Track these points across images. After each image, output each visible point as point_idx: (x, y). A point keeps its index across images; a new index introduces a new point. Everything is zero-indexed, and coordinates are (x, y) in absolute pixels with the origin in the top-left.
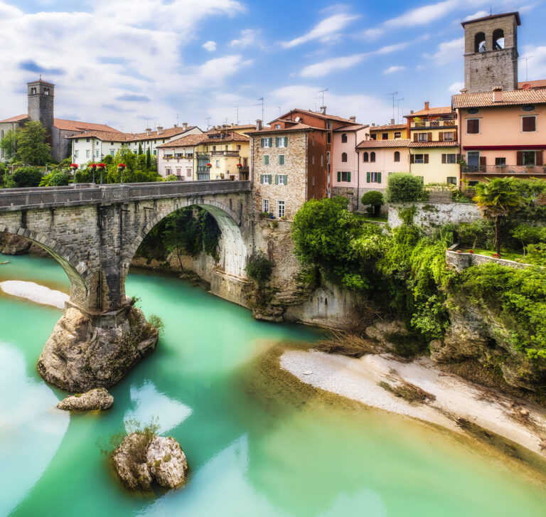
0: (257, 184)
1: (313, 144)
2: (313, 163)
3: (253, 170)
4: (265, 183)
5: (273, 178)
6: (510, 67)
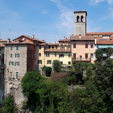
0: (8, 66)
1: (29, 50)
2: (29, 57)
3: (6, 60)
4: (11, 65)
5: (14, 63)
6: (84, 28)
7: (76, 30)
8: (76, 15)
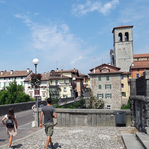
3: (93, 92)
5: (104, 95)
6: (132, 49)
7: (118, 53)
8: (117, 32)
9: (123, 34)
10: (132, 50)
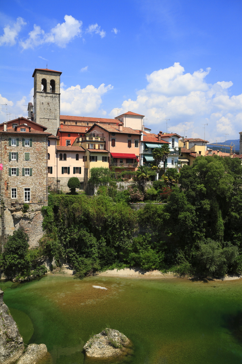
0: (6, 176)
5: (21, 171)
6: (58, 105)
7: (40, 108)
8: (40, 77)
9: (48, 81)
10: (58, 107)
